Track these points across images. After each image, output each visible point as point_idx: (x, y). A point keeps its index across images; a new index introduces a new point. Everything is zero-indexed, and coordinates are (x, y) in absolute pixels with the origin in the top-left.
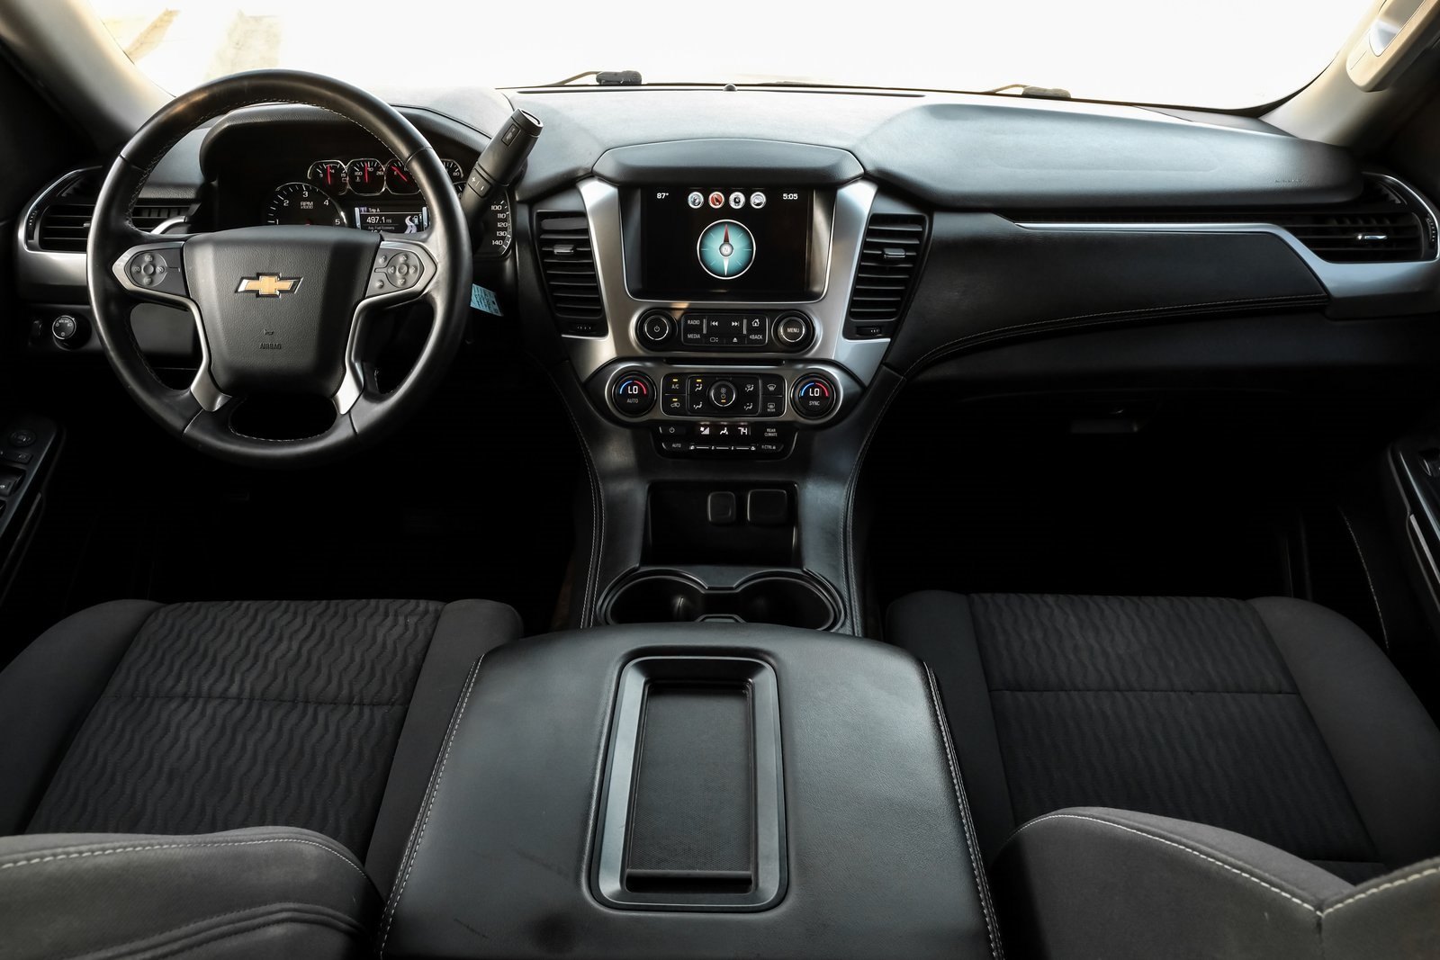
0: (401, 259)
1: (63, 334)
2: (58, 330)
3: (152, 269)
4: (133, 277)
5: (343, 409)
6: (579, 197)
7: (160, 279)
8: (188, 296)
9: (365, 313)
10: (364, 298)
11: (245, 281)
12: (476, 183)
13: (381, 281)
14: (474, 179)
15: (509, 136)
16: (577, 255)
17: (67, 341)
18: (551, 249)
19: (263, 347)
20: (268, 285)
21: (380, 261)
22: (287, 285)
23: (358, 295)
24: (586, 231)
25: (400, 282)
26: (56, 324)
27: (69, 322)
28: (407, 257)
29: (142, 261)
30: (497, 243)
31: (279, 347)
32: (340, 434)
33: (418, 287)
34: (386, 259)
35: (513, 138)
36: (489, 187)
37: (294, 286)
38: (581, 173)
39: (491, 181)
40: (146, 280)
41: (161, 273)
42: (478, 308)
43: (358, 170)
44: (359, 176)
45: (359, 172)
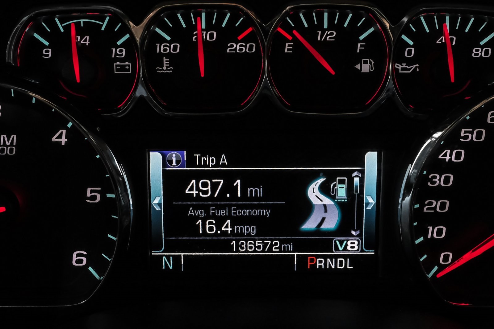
43: (168, 38)
44: (169, 55)
45: (170, 42)
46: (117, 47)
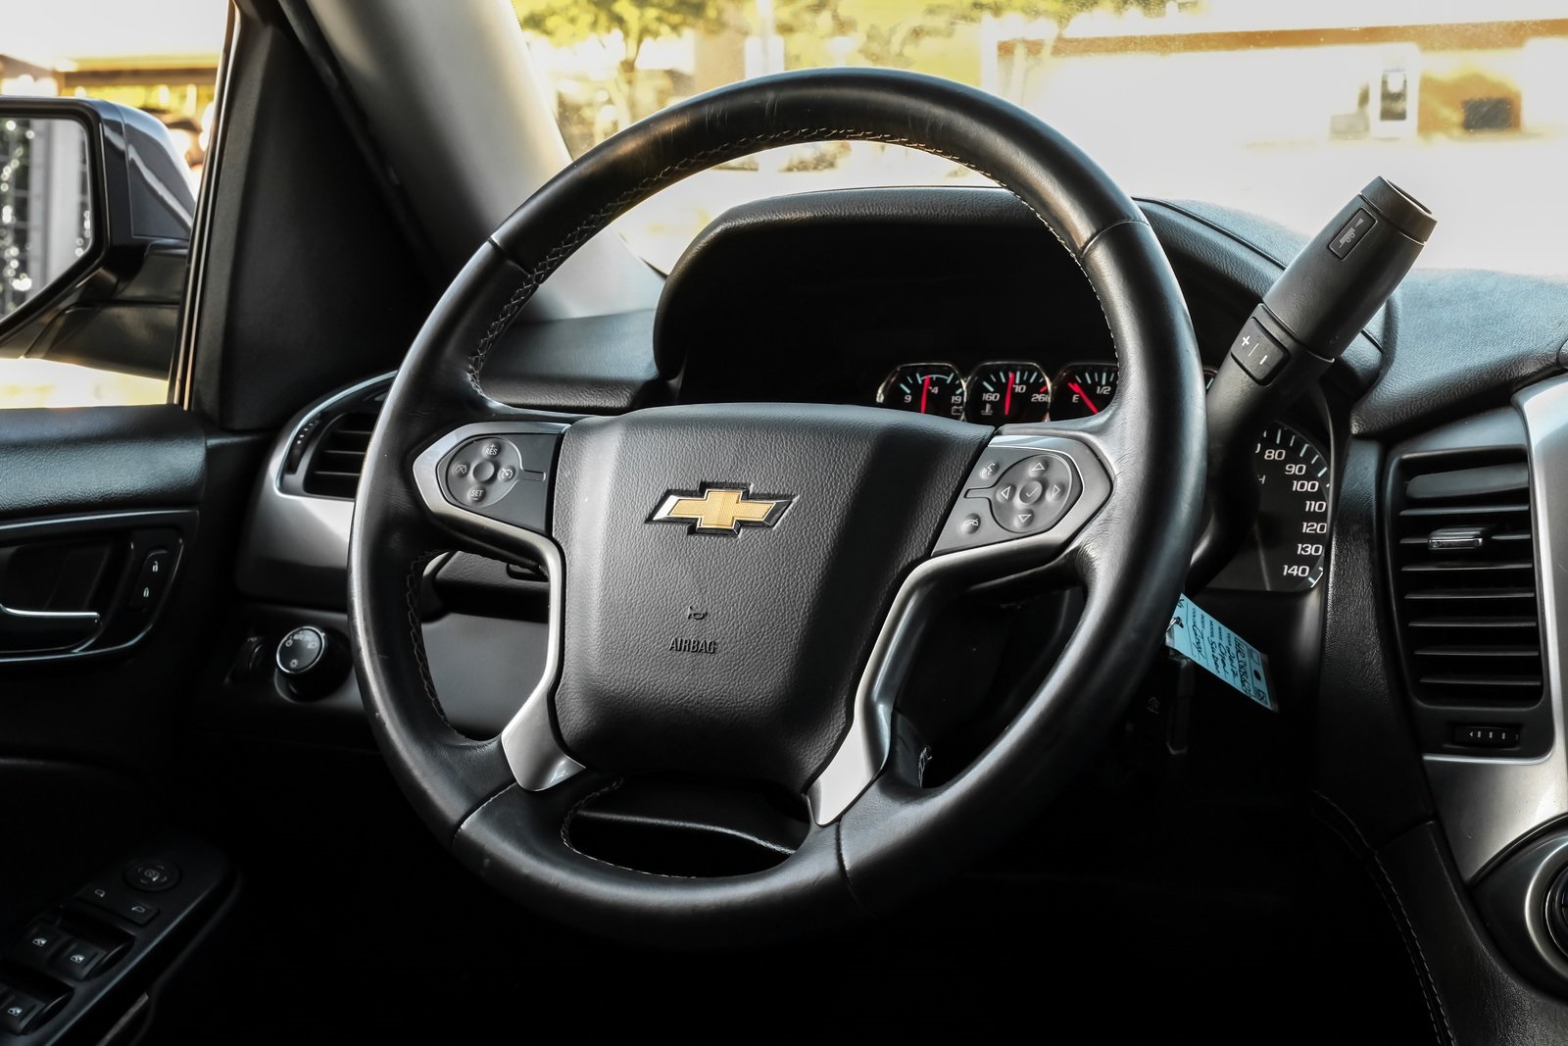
0: (1033, 470)
1: (294, 663)
2: (289, 653)
3: (490, 470)
4: (450, 485)
5: (825, 814)
6: (1517, 421)
7: (501, 490)
8: (548, 533)
9: (926, 590)
10: (927, 556)
11: (672, 499)
12: (1252, 350)
13: (976, 517)
14: (1246, 341)
15: (1349, 236)
16: (1490, 551)
17: (296, 679)
18: (1425, 541)
19: (679, 647)
20: (719, 509)
21: (983, 473)
22: (758, 511)
23: (914, 547)
24: (1524, 495)
25: (1017, 522)
26: (287, 641)
27: (311, 640)
28: (1047, 464)
29: (476, 453)
30: (1296, 571)
31: (712, 648)
32: (808, 869)
33: (1057, 535)
34: (996, 468)
35: (1354, 242)
36: (1279, 355)
37: (772, 515)
38: (1529, 369)
39: (1288, 342)
40: (471, 494)
41: (508, 480)
42: (1212, 669)
43: (992, 389)
44: (991, 402)
45: (993, 393)
46: (956, 395)
